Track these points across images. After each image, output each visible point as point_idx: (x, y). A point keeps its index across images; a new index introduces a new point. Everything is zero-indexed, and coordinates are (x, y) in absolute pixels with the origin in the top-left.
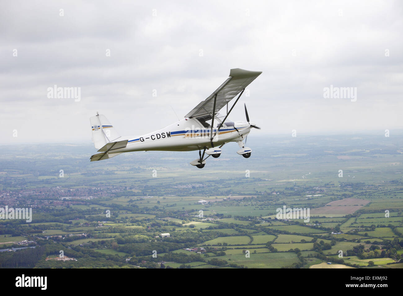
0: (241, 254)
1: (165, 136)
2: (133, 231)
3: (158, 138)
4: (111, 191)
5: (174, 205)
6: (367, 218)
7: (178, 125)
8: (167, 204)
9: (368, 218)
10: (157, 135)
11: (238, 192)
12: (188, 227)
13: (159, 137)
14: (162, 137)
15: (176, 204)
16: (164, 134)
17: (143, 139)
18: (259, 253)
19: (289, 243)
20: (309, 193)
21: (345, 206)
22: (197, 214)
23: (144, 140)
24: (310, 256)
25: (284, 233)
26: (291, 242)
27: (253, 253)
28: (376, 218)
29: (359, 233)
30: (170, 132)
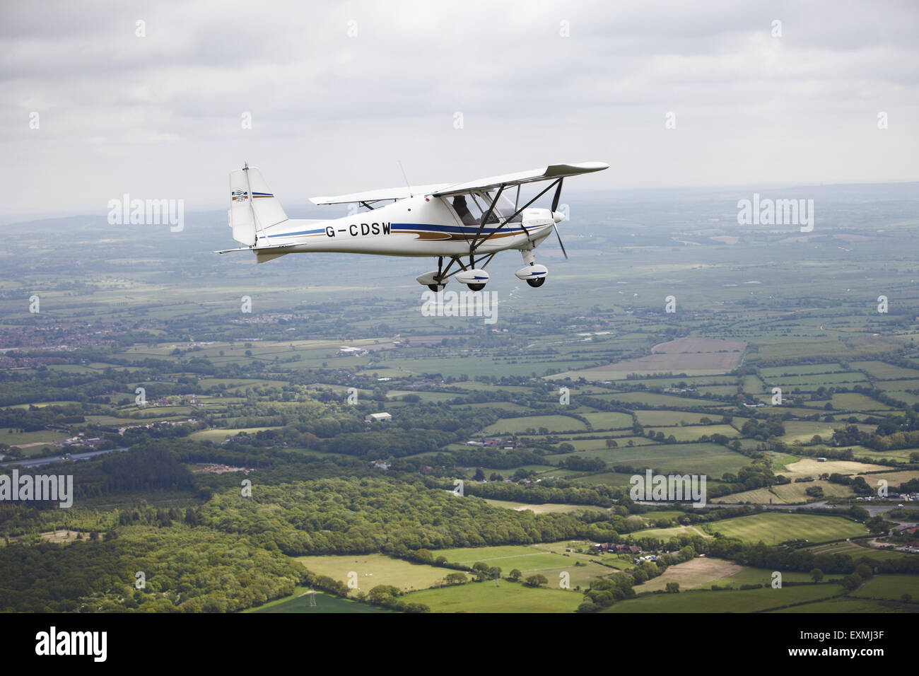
0: (604, 449)
1: (378, 230)
2: (297, 412)
3: (363, 234)
4: (94, 334)
5: (294, 358)
6: (782, 376)
7: (409, 210)
8: (277, 358)
9: (786, 375)
10: (362, 225)
11: (409, 330)
12: (400, 400)
13: (365, 231)
14: (373, 232)
15: (299, 357)
16: (378, 225)
17: (333, 232)
18: (639, 446)
19: (676, 426)
20: (578, 328)
21: (699, 352)
22: (377, 374)
23: (333, 235)
24: (761, 448)
25: (639, 407)
26: (680, 425)
27: (627, 446)
28: (802, 375)
29: (806, 403)
30: (389, 224)
